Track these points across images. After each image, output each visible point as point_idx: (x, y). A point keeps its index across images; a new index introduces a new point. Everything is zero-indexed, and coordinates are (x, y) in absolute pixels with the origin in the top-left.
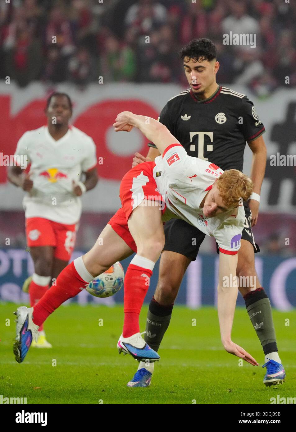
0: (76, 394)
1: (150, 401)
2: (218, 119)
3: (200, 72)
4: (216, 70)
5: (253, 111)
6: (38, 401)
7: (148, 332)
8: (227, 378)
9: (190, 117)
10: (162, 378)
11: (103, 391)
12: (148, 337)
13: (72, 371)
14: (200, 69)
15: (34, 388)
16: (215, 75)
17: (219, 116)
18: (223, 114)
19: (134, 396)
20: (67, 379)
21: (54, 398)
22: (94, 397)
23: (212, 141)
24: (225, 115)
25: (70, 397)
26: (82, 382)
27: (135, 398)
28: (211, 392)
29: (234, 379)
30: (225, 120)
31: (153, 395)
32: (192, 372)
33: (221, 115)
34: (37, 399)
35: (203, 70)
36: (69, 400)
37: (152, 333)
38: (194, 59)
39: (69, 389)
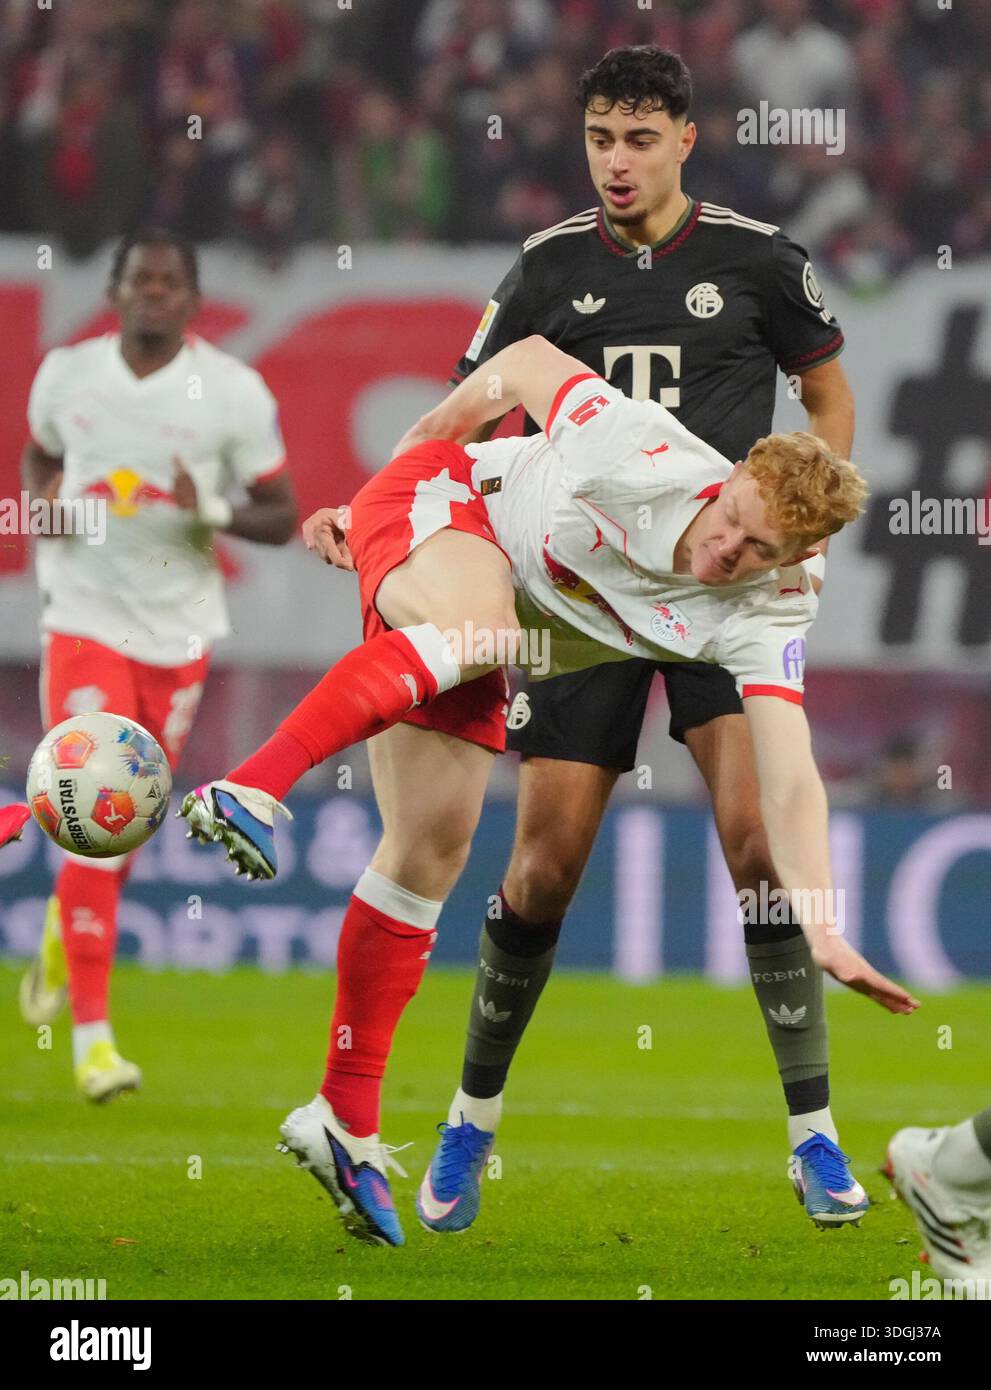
0: (250, 1260)
1: (491, 1283)
2: (694, 304)
3: (640, 145)
4: (685, 150)
5: (808, 277)
6: (127, 1284)
7: (486, 1004)
8: (745, 1210)
9: (602, 302)
10: (534, 1209)
11: (338, 1251)
12: (486, 1018)
13: (240, 1189)
14: (642, 138)
15: (114, 1242)
16: (679, 166)
17: (697, 295)
18: (711, 287)
19: (440, 1266)
20: (221, 1211)
21: (180, 1275)
22: (309, 1272)
23: (676, 374)
24: (716, 288)
25: (231, 1272)
26: (270, 1223)
27: (445, 1275)
28: (691, 1255)
29: (766, 1213)
30: (718, 304)
31: (502, 1265)
32: (631, 1188)
33: (705, 291)
34: (124, 1279)
35: (648, 144)
36: (226, 1281)
37: (498, 1009)
38: (629, 104)
39: (229, 1243)
